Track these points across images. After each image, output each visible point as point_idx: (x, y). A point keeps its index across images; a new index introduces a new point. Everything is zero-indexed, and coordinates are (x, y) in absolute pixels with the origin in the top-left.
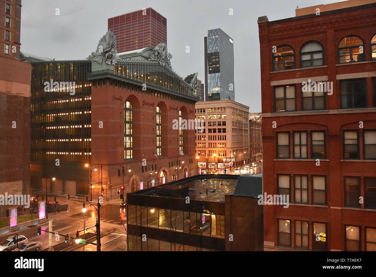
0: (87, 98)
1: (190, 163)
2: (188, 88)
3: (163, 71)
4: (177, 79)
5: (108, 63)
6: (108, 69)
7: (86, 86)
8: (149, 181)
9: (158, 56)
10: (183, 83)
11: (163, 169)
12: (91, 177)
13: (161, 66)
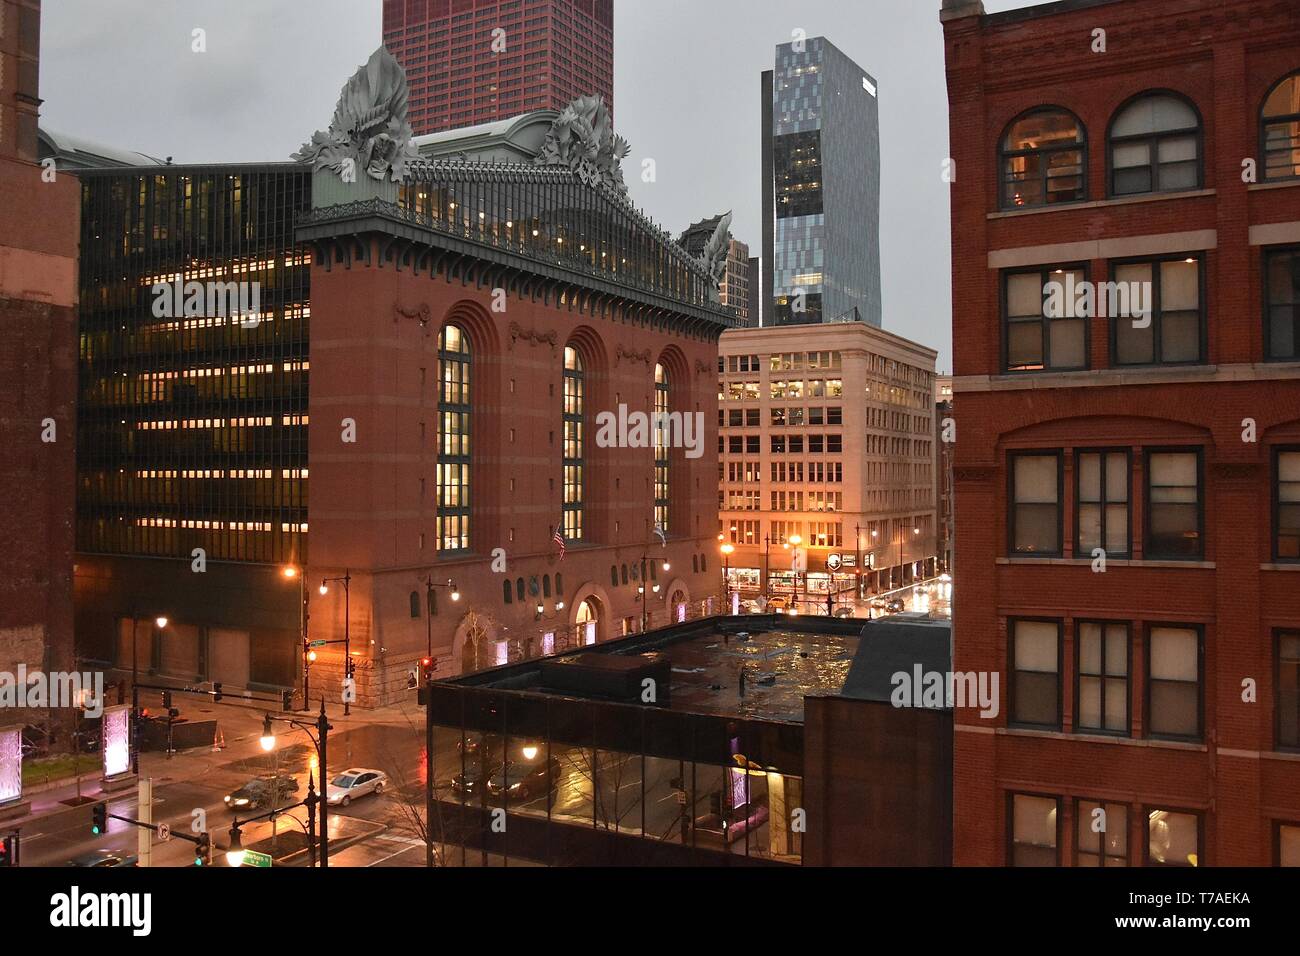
0: (295, 312)
1: (696, 571)
2: (691, 272)
3: (594, 208)
4: (649, 238)
5: (376, 175)
6: (377, 198)
7: (289, 264)
8: (531, 640)
9: (574, 147)
10: (673, 256)
11: (587, 591)
12: (307, 617)
13: (583, 187)
